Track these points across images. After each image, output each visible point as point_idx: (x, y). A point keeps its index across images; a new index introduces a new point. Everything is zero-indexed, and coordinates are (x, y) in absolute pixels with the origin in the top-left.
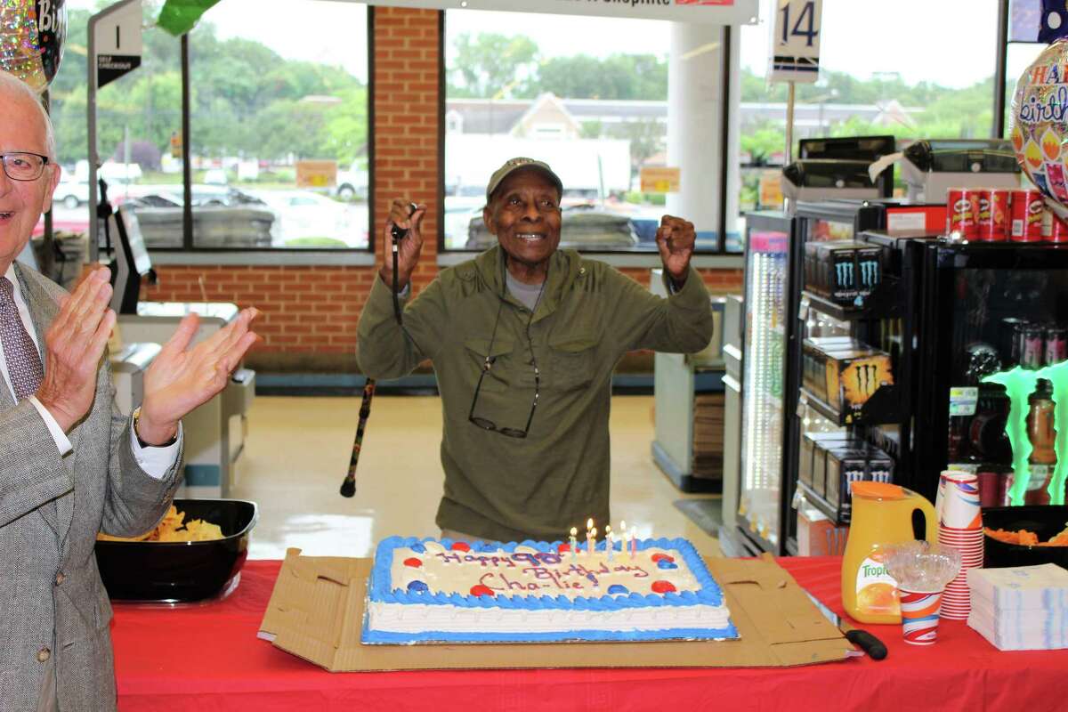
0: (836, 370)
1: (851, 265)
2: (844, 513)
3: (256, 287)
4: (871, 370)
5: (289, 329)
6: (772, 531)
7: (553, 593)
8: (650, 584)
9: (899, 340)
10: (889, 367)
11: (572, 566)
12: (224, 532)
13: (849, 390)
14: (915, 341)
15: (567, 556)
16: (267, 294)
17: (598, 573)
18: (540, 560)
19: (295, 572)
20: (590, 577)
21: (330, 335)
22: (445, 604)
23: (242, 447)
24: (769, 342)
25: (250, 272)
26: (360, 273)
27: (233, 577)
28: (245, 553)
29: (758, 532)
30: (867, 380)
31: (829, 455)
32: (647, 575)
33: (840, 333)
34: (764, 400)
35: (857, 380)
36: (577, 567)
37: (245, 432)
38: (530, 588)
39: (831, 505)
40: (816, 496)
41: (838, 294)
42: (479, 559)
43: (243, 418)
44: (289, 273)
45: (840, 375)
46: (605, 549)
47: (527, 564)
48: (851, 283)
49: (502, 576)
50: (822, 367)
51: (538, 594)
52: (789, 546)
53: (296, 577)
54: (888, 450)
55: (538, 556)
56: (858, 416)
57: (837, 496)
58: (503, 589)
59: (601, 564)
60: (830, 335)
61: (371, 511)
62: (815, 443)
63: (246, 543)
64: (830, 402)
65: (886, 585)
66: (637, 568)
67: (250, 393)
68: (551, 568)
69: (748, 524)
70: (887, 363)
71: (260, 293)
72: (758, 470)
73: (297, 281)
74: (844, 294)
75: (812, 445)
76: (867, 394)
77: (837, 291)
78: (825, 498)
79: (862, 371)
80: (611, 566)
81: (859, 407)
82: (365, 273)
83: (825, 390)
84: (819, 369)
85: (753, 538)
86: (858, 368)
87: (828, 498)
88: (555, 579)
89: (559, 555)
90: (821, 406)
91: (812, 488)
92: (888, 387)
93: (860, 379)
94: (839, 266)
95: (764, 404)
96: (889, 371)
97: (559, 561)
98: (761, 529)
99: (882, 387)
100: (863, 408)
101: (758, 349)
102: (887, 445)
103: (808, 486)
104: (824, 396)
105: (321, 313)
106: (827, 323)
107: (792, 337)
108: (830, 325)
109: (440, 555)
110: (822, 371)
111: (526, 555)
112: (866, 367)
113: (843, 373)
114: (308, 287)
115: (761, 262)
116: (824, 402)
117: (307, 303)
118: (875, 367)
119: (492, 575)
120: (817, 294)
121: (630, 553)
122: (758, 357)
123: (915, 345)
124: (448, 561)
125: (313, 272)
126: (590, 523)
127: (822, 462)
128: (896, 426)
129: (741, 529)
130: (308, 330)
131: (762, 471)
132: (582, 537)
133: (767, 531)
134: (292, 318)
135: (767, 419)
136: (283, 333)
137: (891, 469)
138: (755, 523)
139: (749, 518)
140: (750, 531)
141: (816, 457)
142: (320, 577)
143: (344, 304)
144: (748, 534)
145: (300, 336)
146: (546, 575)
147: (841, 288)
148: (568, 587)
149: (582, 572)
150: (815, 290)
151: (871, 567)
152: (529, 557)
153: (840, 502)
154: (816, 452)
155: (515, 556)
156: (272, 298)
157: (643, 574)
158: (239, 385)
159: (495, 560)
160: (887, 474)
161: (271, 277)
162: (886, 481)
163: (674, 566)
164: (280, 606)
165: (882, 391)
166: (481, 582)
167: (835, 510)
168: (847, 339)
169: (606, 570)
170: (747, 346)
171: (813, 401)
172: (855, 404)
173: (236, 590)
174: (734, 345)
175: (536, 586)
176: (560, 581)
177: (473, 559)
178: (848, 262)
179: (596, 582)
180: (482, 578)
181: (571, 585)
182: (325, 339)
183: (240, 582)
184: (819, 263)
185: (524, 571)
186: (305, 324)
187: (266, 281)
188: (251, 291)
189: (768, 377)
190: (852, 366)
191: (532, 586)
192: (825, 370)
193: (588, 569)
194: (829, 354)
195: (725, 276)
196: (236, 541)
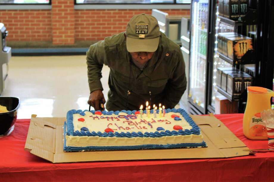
0: (232, 44)
1: (237, 5)
2: (234, 97)
3: (9, 18)
4: (245, 44)
5: (21, 32)
6: (202, 103)
7: (136, 131)
8: (173, 127)
9: (255, 33)
10: (251, 43)
11: (141, 120)
12: (8, 109)
13: (237, 52)
14: (261, 33)
15: (139, 116)
16: (13, 20)
17: (152, 123)
18: (129, 118)
19: (36, 124)
20: (149, 124)
21: (36, 34)
22: (95, 136)
23: (7, 75)
24: (200, 35)
25: (7, 12)
26: (46, 12)
27: (12, 126)
28: (16, 117)
29: (196, 103)
30: (243, 48)
31: (228, 76)
32: (170, 123)
33: (229, 31)
34: (198, 56)
35: (239, 48)
36: (143, 120)
37: (8, 70)
38: (127, 129)
39: (229, 94)
40: (223, 91)
41: (232, 16)
42: (106, 118)
43: (7, 65)
44: (21, 12)
45: (233, 46)
46: (153, 113)
47: (124, 120)
48: (237, 12)
49: (115, 124)
50: (226, 43)
51: (130, 131)
52: (209, 108)
53: (36, 126)
54: (249, 73)
55: (128, 116)
56: (240, 61)
57: (232, 91)
58: (117, 130)
59: (152, 119)
60: (224, 32)
61: (54, 97)
62: (222, 72)
63: (16, 113)
64: (229, 56)
65: (261, 125)
66: (166, 120)
67: (10, 55)
68: (134, 121)
69: (192, 100)
70: (251, 42)
71: (10, 19)
72: (196, 81)
73: (24, 15)
74: (234, 16)
75: (221, 72)
76: (243, 53)
77: (232, 15)
78: (226, 92)
79: (242, 45)
80: (156, 120)
81: (240, 58)
82: (48, 12)
83: (227, 52)
84: (225, 44)
85: (194, 105)
86: (240, 44)
87: (228, 91)
88: (135, 125)
89: (136, 116)
90: (225, 58)
91: (221, 88)
92: (251, 50)
93: (241, 48)
94: (233, 6)
95: (198, 57)
96: (251, 45)
97: (136, 118)
98: (197, 102)
99: (249, 51)
100: (242, 58)
101: (196, 37)
102: (248, 72)
103: (219, 87)
104: (226, 54)
105: (33, 27)
106: (223, 27)
107: (210, 33)
108: (224, 28)
109: (91, 116)
110: (226, 45)
111: (124, 116)
112: (243, 43)
113: (234, 46)
114: (28, 17)
115: (197, 5)
116: (226, 56)
117: (28, 23)
118: (246, 43)
119: (111, 124)
120: (223, 16)
121: (162, 114)
122: (196, 40)
123: (261, 35)
124: (94, 119)
125: (29, 12)
126: (147, 103)
127: (225, 78)
128: (254, 65)
129: (190, 102)
130: (28, 32)
131: (197, 81)
132: (144, 109)
133: (200, 103)
134: (22, 28)
135: (199, 63)
136: (19, 34)
137: (252, 81)
138: (195, 100)
139: (193, 98)
140: (194, 103)
141: (223, 77)
142: (45, 125)
143: (41, 23)
144: (192, 104)
145: (25, 35)
146: (132, 124)
147: (233, 14)
148: (141, 128)
149: (146, 122)
150: (223, 15)
151: (255, 119)
152: (125, 117)
153: (233, 93)
154: (223, 75)
155: (119, 116)
156: (15, 21)
157: (169, 123)
158: (5, 53)
159: (112, 118)
160: (250, 83)
161: (14, 14)
162: (250, 85)
163: (180, 120)
164: (31, 138)
165: (249, 52)
166: (108, 127)
167: (231, 96)
168: (233, 33)
169: (154, 122)
170: (192, 36)
171: (222, 56)
172: (239, 57)
173: (13, 131)
174: (186, 36)
175: (129, 128)
176: (138, 126)
177: (104, 118)
178: (236, 4)
179: (152, 126)
180: (108, 125)
181: (142, 127)
182: (34, 36)
183: (15, 128)
184: (225, 5)
185: (124, 122)
186: (27, 31)
187: (13, 15)
188: (7, 19)
189: (199, 47)
190: (238, 43)
191: (128, 128)
192: (227, 45)
193: (148, 121)
194: (229, 38)
195: (176, 12)
196: (13, 113)
